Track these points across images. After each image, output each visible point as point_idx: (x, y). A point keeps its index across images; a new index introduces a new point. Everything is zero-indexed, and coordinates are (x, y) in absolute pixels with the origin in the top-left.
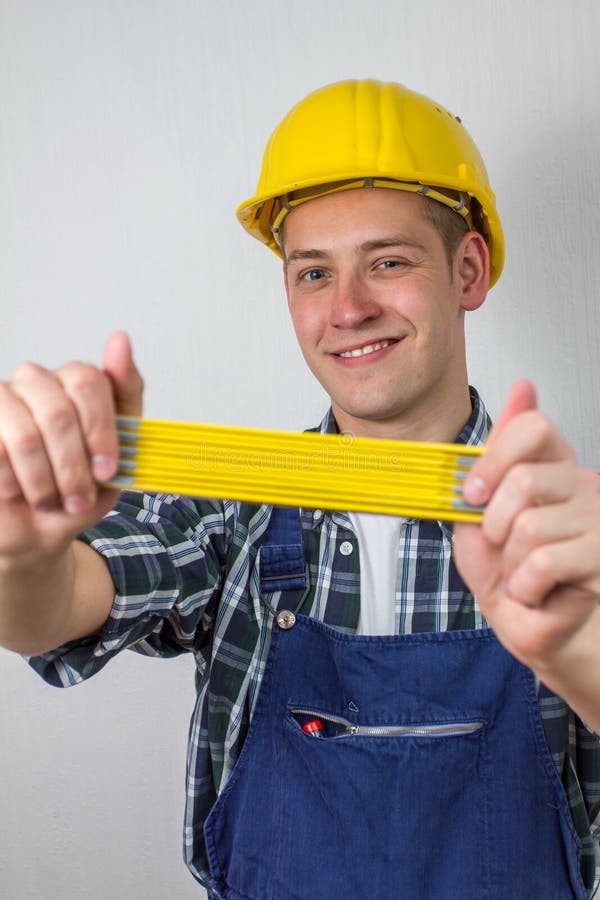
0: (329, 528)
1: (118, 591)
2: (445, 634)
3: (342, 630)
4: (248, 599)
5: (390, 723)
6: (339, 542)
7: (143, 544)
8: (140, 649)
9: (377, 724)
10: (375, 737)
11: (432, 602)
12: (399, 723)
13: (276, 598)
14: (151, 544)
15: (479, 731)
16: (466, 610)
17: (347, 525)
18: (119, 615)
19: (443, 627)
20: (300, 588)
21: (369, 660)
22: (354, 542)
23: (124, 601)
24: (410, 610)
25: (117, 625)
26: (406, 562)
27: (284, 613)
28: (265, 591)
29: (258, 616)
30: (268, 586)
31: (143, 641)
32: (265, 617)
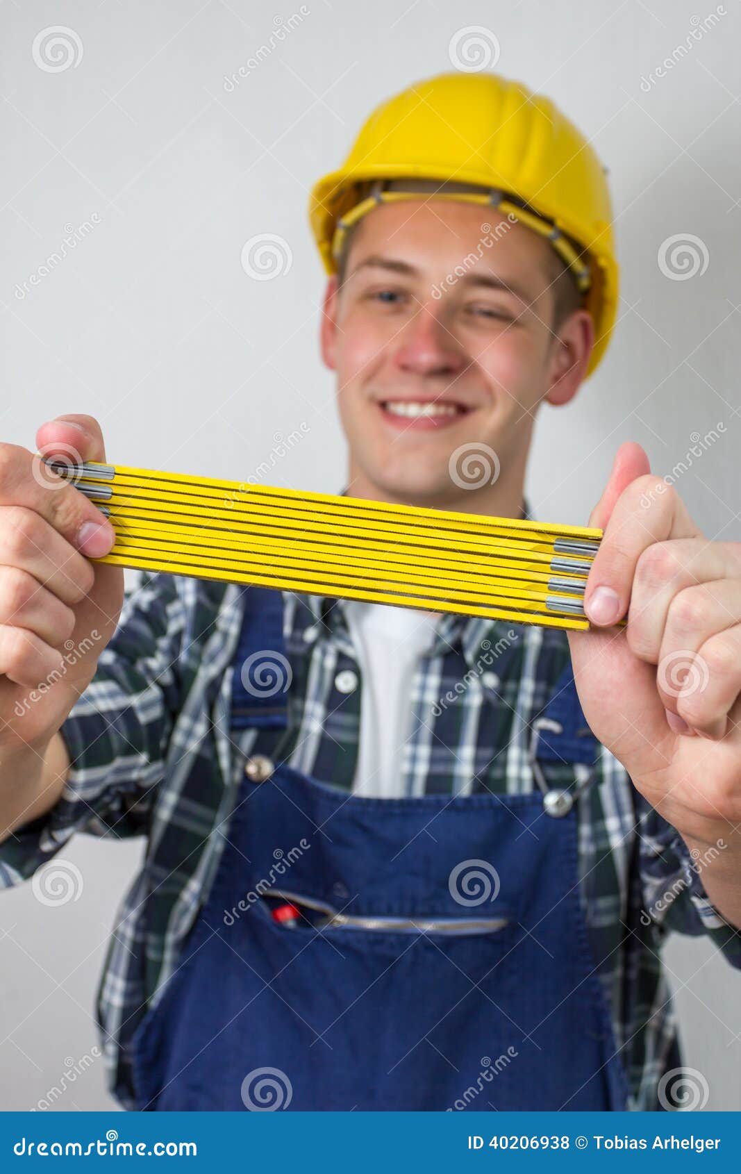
0: (324, 653)
1: (74, 765)
2: (467, 801)
3: (333, 789)
4: (211, 738)
5: (389, 913)
6: (337, 672)
7: (102, 696)
8: (90, 831)
9: (372, 913)
10: (368, 933)
11: (452, 760)
12: (401, 914)
13: (248, 738)
14: (111, 695)
15: (502, 930)
16: (497, 773)
17: (350, 651)
18: (75, 796)
19: (464, 790)
20: (279, 728)
21: (365, 829)
22: (358, 673)
23: (81, 776)
24: (422, 769)
25: (71, 809)
26: (420, 707)
27: (258, 759)
28: (235, 729)
29: (225, 763)
30: (238, 722)
31: (96, 822)
32: (233, 765)
